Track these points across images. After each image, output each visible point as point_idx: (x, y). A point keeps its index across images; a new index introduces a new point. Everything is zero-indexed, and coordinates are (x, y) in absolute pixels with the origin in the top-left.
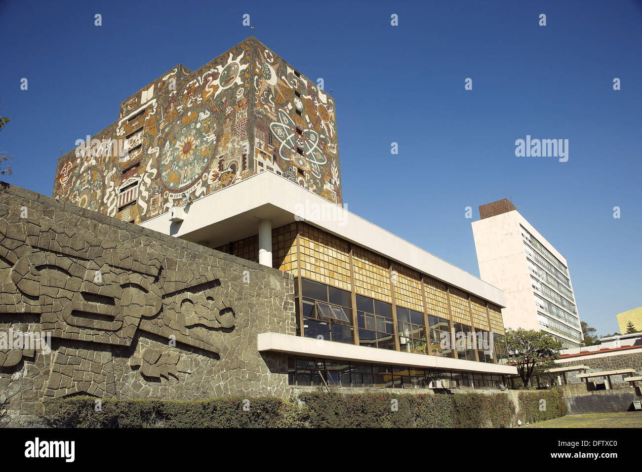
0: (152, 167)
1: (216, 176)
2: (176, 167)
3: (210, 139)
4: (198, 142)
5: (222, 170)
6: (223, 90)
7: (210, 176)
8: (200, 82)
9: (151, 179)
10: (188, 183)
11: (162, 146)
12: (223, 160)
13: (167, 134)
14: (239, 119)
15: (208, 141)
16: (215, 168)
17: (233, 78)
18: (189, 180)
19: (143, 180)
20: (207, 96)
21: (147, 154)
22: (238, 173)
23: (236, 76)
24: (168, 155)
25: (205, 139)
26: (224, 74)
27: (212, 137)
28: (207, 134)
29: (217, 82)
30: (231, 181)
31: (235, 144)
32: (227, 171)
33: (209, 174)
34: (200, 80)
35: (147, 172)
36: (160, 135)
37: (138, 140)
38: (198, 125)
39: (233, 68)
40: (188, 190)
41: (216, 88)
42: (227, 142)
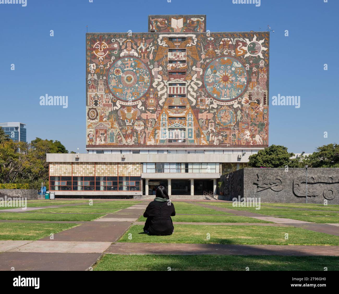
0: (197, 79)
1: (247, 102)
2: (217, 86)
3: (242, 80)
4: (234, 79)
5: (251, 100)
6: (250, 55)
7: (243, 100)
8: (233, 42)
9: (198, 87)
10: (228, 99)
11: (205, 70)
12: (251, 95)
13: (208, 64)
14: (262, 77)
15: (241, 81)
16: (246, 97)
17: (257, 52)
18: (228, 97)
19: (190, 85)
20: (238, 54)
21: (192, 70)
22: (261, 105)
23: (259, 52)
24: (211, 77)
25: (239, 79)
26: (251, 46)
27: (244, 80)
28: (240, 77)
29: (246, 48)
30: (256, 107)
31: (259, 89)
32: (254, 101)
33: (242, 99)
34: (233, 40)
35: (193, 81)
36: (202, 61)
37: (181, 57)
38: (233, 69)
39: (257, 46)
40: (228, 103)
41: (245, 52)
42: (254, 86)
